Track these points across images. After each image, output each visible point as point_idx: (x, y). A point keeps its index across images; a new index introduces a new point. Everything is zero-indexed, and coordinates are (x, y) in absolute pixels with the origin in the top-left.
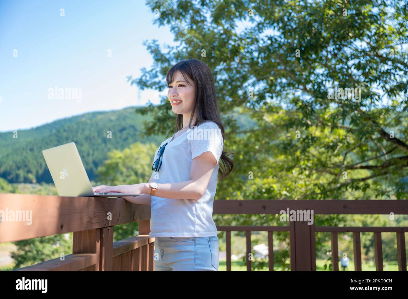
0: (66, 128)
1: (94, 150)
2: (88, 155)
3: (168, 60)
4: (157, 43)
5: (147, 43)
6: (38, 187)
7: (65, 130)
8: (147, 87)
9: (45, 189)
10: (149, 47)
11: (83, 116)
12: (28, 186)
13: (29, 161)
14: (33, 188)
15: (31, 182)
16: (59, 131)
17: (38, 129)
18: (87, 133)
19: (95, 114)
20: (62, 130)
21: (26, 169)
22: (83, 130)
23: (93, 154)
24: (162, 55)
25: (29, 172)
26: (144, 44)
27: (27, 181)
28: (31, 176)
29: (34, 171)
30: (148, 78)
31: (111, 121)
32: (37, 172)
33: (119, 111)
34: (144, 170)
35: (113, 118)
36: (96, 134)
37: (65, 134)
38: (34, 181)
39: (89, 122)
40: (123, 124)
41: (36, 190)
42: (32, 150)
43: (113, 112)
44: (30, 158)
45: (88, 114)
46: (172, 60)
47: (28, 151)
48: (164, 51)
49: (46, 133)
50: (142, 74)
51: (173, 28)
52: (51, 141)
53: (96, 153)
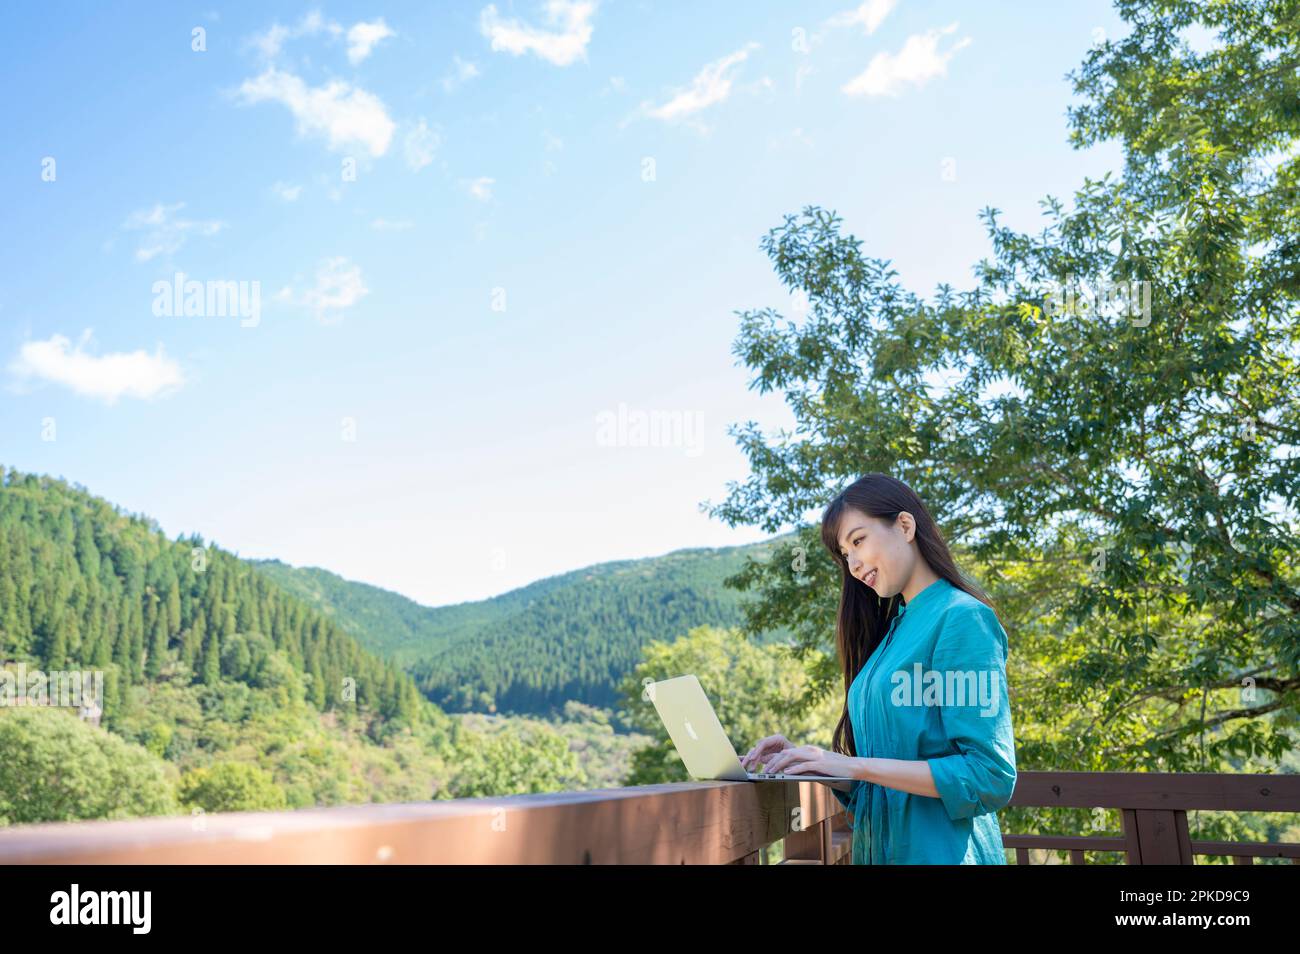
0: (556, 598)
1: (610, 642)
2: (599, 652)
3: (781, 462)
4: (755, 429)
5: (736, 431)
6: (500, 720)
7: (552, 602)
8: (742, 519)
9: (515, 725)
10: (742, 438)
11: (587, 571)
12: (482, 718)
13: (483, 667)
14: (491, 722)
15: (487, 712)
16: (540, 604)
17: (501, 599)
18: (596, 606)
19: (611, 567)
20: (546, 601)
21: (478, 682)
22: (588, 600)
23: (609, 652)
24: (768, 452)
25: (483, 689)
26: (731, 432)
27: (478, 707)
28: (487, 698)
29: (493, 689)
30: (742, 502)
31: (644, 580)
32: (499, 688)
33: (659, 559)
34: (717, 683)
35: (647, 574)
36: (614, 609)
37: (553, 609)
38: (493, 708)
39: (599, 582)
40: (669, 586)
41: (497, 726)
42: (488, 643)
43: (649, 562)
44: (484, 658)
45: (598, 567)
46: (791, 460)
47: (483, 646)
48: (772, 443)
49: (517, 608)
50: (730, 495)
51: (791, 395)
52: (526, 624)
53: (614, 648)
